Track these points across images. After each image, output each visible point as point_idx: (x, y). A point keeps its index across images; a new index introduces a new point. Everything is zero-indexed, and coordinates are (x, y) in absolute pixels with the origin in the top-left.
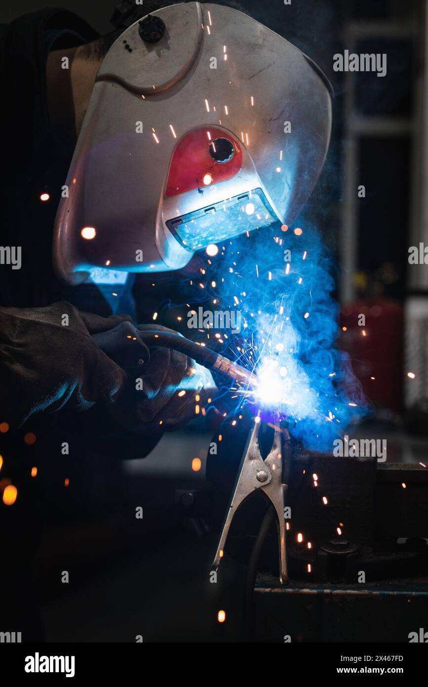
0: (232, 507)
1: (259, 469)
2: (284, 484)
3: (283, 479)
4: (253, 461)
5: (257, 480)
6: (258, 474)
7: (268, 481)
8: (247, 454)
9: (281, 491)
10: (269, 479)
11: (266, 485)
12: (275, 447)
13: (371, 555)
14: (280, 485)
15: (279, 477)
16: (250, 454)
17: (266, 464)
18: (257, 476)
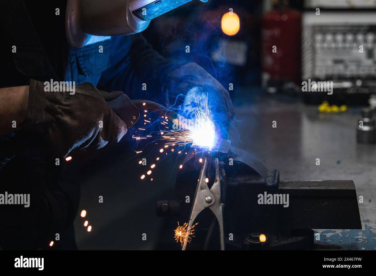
0: (191, 220)
1: (207, 195)
2: (222, 204)
3: (222, 201)
4: (203, 191)
5: (205, 202)
6: (207, 198)
7: (212, 203)
8: (199, 186)
9: (221, 208)
10: (213, 201)
11: (211, 205)
12: (216, 181)
13: (276, 241)
14: (220, 205)
15: (219, 200)
16: (201, 186)
17: (211, 192)
18: (206, 200)
